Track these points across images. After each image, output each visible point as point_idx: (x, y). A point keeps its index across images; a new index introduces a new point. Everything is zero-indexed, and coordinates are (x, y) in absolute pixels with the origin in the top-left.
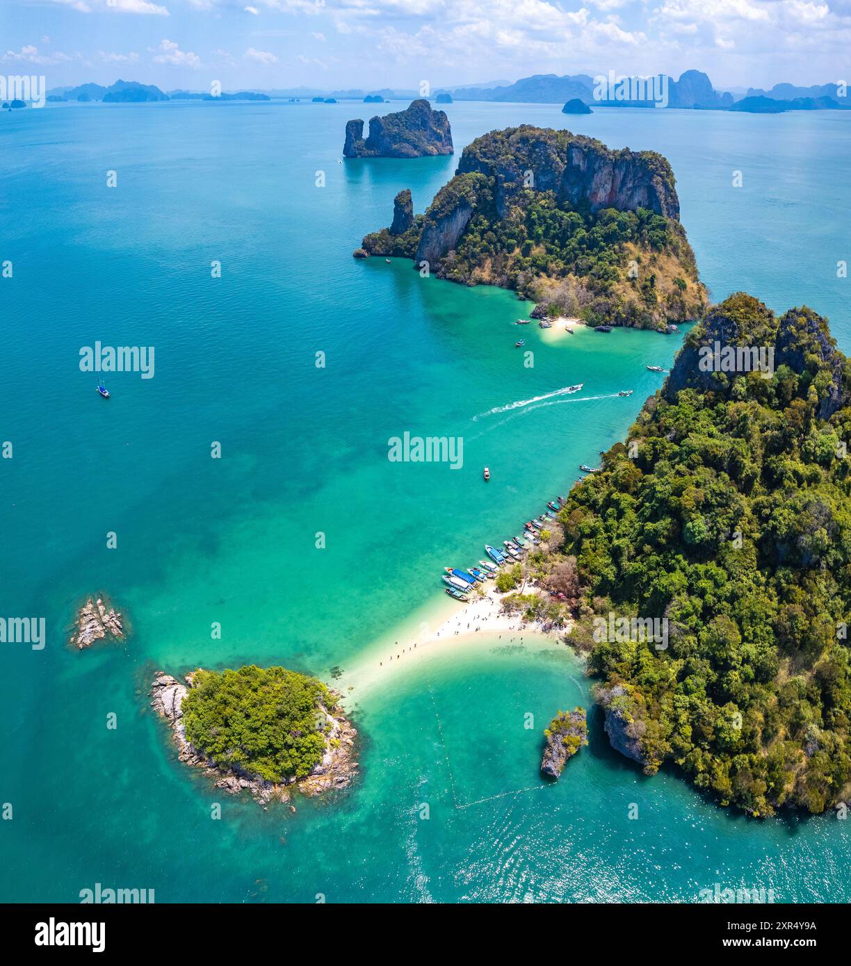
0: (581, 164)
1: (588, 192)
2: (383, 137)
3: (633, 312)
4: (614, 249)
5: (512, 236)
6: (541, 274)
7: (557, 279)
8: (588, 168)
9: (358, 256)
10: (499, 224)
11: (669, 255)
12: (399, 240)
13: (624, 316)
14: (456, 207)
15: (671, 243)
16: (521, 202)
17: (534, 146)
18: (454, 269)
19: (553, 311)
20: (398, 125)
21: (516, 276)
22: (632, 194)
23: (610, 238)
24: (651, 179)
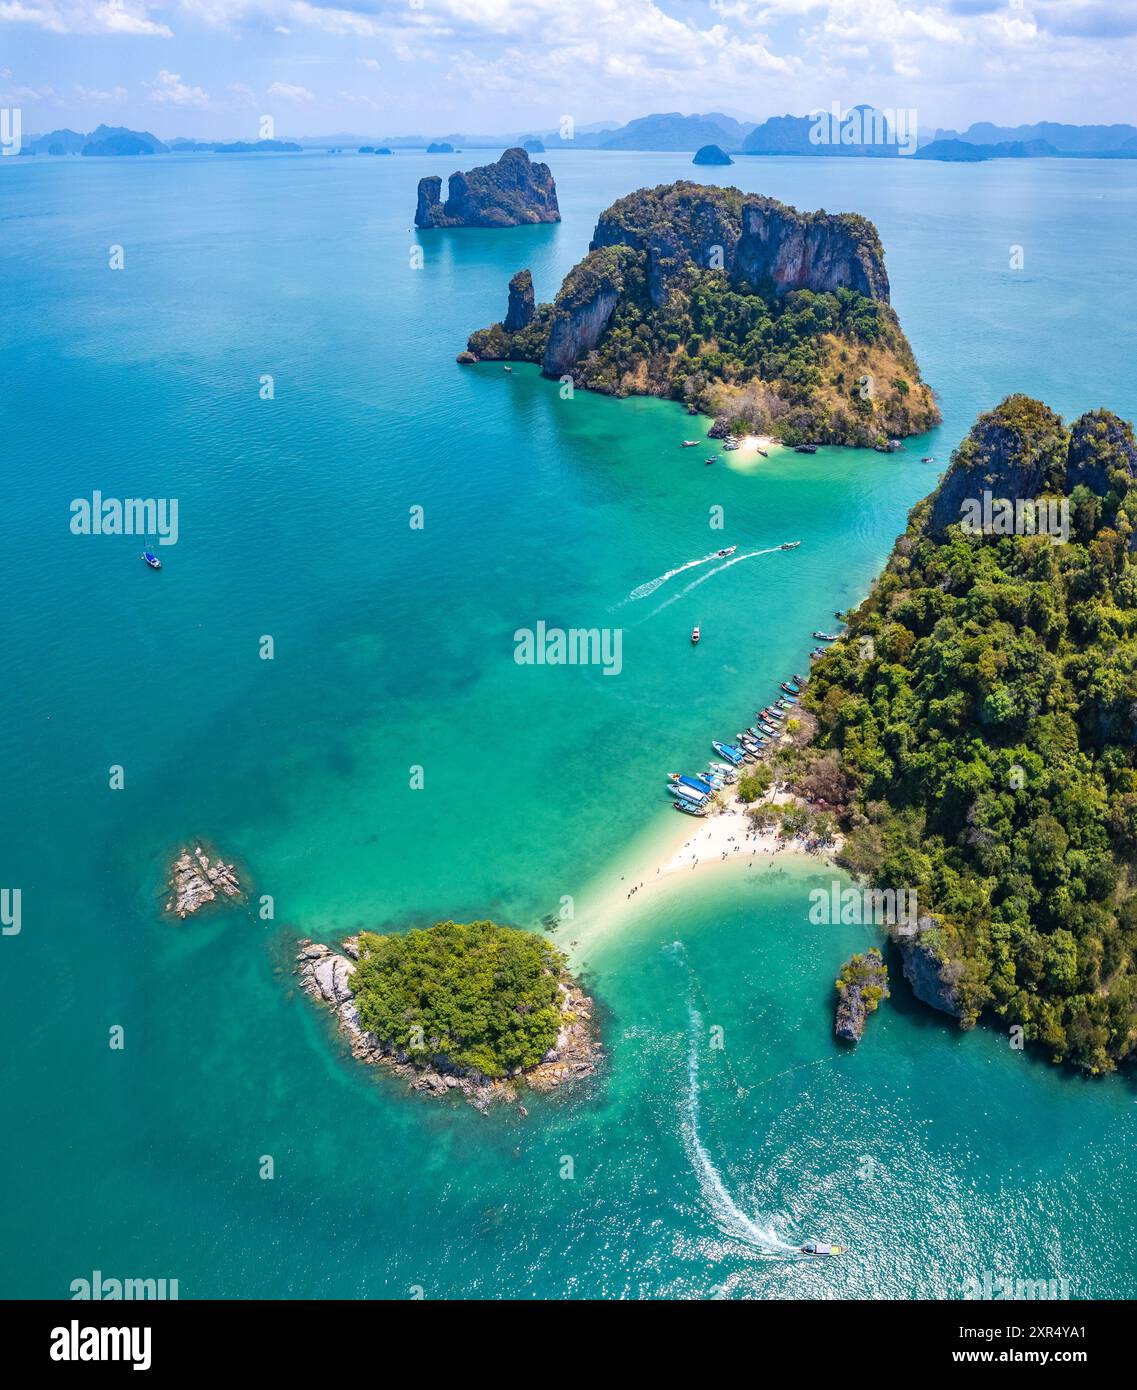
0: (761, 233)
1: (772, 268)
2: (468, 199)
3: (843, 425)
4: (811, 344)
5: (673, 329)
6: (716, 378)
7: (736, 385)
8: (772, 236)
9: (463, 362)
10: (655, 314)
11: (882, 349)
12: (518, 338)
13: (832, 430)
14: (597, 292)
15: (884, 334)
16: (683, 284)
17: (698, 209)
18: (598, 375)
19: (738, 428)
20: (488, 184)
21: (682, 382)
22: (830, 271)
23: (804, 329)
24: (855, 250)
